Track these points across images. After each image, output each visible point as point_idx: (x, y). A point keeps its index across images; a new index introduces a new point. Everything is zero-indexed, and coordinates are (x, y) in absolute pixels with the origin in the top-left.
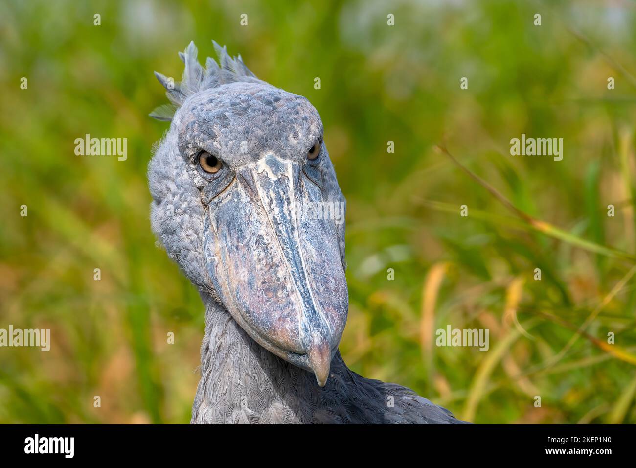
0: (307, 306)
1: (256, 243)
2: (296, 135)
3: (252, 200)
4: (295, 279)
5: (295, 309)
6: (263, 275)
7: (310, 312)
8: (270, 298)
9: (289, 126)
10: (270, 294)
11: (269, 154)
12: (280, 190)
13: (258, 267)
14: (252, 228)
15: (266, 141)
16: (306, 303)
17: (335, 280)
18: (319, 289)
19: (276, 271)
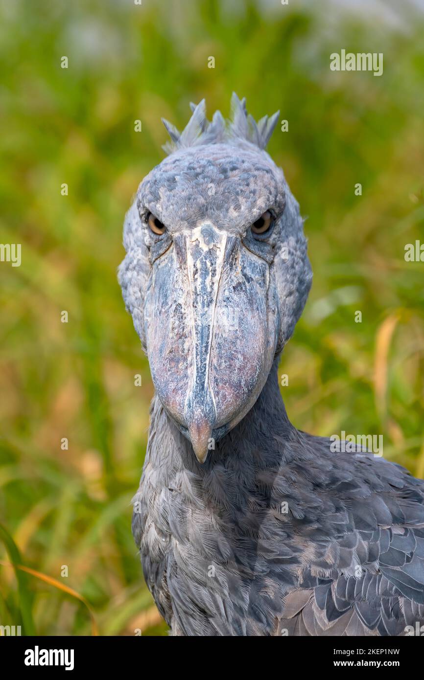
0: (198, 382)
1: (175, 311)
2: (238, 207)
3: (181, 267)
4: (197, 352)
5: (187, 383)
6: (172, 343)
7: (198, 388)
8: (172, 368)
9: (233, 198)
10: (173, 364)
11: (207, 223)
12: (207, 261)
13: (171, 335)
14: (175, 295)
15: (207, 210)
16: (198, 378)
17: (245, 358)
18: (220, 365)
19: (184, 342)
